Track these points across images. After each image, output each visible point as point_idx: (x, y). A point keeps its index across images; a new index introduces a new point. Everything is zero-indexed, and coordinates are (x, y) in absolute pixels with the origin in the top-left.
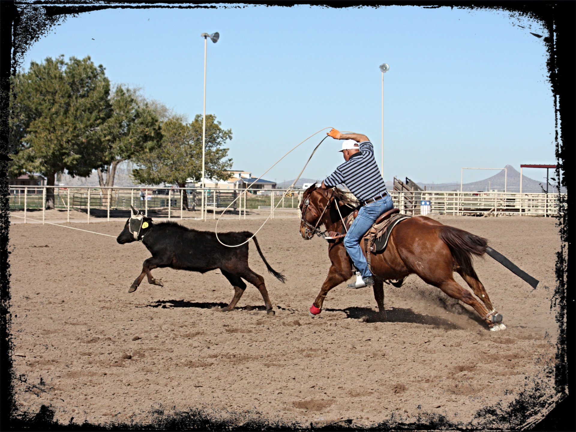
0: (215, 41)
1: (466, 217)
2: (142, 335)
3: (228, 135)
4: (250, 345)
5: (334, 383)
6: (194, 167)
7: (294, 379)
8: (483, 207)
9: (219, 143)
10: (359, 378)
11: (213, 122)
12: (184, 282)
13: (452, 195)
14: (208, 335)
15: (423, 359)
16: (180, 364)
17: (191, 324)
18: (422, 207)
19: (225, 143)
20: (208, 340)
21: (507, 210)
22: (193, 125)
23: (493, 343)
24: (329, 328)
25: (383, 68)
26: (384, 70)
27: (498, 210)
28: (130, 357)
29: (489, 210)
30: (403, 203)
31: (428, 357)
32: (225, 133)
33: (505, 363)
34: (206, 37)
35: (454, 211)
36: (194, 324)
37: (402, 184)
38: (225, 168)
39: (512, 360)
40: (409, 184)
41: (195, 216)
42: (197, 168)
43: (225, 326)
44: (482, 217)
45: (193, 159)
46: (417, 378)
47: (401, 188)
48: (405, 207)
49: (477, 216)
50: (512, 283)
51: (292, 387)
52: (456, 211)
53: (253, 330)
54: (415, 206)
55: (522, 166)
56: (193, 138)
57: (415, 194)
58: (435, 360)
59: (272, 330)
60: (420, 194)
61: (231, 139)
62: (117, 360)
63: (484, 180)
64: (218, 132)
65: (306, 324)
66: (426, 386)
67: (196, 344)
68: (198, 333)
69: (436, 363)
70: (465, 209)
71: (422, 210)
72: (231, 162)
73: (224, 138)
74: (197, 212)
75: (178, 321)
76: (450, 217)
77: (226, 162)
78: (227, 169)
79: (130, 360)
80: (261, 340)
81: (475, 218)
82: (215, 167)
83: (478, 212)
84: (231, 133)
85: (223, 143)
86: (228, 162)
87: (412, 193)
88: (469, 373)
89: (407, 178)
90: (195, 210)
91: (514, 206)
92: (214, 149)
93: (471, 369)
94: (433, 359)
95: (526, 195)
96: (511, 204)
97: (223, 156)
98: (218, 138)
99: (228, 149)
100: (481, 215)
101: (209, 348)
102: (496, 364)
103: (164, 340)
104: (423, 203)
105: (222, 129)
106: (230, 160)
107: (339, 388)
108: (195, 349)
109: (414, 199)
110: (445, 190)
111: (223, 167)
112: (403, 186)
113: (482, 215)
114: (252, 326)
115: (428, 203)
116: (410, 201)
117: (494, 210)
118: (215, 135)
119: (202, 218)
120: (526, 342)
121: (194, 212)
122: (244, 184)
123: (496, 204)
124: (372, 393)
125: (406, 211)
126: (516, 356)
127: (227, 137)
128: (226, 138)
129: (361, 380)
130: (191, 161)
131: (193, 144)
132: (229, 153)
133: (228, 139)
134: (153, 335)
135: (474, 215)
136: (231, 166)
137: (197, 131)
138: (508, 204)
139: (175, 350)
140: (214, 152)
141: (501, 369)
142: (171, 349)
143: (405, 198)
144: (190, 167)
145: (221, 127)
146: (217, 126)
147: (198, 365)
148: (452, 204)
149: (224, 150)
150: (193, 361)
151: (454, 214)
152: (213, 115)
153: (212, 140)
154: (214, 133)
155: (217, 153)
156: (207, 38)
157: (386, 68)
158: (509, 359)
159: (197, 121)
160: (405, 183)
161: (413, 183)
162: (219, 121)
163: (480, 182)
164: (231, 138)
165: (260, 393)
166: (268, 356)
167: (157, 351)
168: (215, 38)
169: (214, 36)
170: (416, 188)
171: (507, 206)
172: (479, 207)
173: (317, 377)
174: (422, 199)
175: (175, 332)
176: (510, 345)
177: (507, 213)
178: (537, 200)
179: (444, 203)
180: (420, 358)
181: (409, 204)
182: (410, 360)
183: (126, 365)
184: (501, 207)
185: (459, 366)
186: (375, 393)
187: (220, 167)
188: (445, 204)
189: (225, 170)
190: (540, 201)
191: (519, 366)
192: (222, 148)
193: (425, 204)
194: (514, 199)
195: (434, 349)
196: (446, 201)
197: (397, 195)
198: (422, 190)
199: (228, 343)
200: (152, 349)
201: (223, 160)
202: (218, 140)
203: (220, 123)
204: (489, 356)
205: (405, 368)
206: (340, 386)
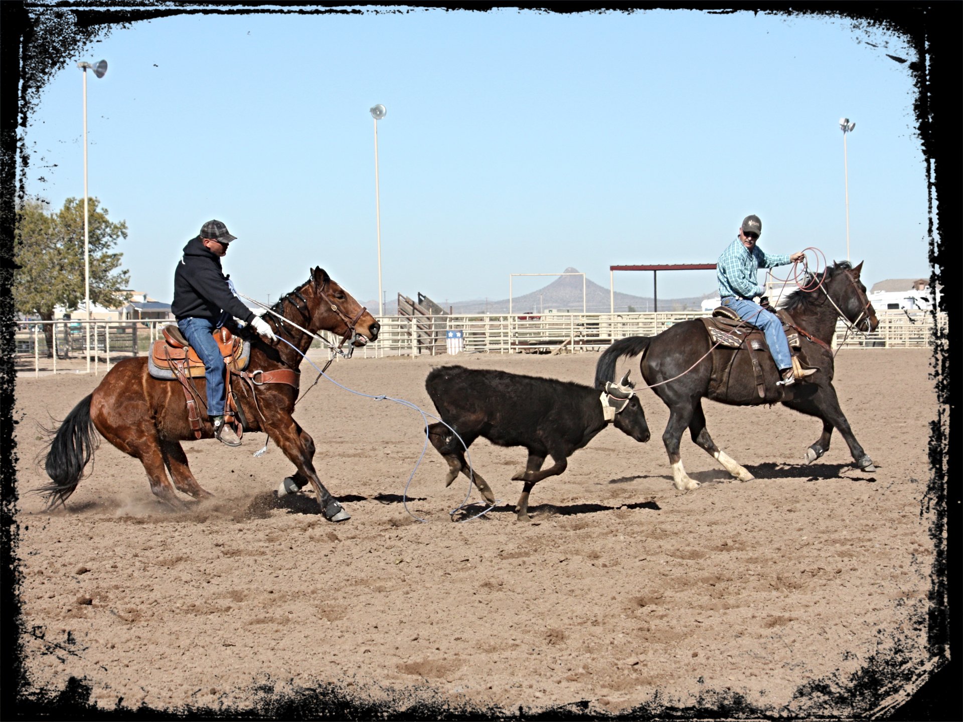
0: (100, 75)
1: (524, 356)
2: (88, 566)
3: (120, 230)
4: (275, 575)
5: (446, 632)
6: (67, 285)
7: (376, 627)
8: (547, 339)
9: (106, 245)
10: (480, 622)
11: (94, 211)
12: (113, 476)
13: (497, 319)
14: (197, 562)
15: (569, 587)
16: (178, 611)
17: (160, 544)
18: (448, 341)
19: (115, 244)
20: (202, 569)
21: (588, 342)
22: (62, 216)
23: (672, 559)
24: (389, 543)
25: (377, 112)
26: (378, 115)
27: (577, 343)
28: (89, 602)
29: (561, 342)
30: (414, 336)
31: (575, 584)
32: (116, 227)
33: (708, 590)
34: (85, 68)
35: (502, 346)
36: (164, 543)
37: (413, 305)
38: (118, 286)
39: (717, 585)
40: (424, 303)
41: (70, 367)
42: (71, 287)
43: (217, 545)
44: (549, 355)
45: (64, 272)
46: (574, 619)
47: (411, 312)
48: (419, 342)
49: (541, 353)
50: (652, 460)
51: (382, 641)
52: (506, 347)
53: (267, 550)
54: (436, 340)
55: (613, 268)
56: (63, 238)
57: (435, 321)
58: (589, 590)
59: (299, 549)
60: (445, 320)
61: (125, 238)
62: (70, 608)
63: (531, 295)
64: (103, 227)
65: (348, 538)
66: (598, 632)
67: (185, 577)
68: (179, 559)
69: (593, 594)
70: (521, 343)
71: (448, 346)
72: (127, 275)
73: (115, 237)
74: (73, 360)
75: (136, 540)
76: (496, 357)
77: (119, 276)
78: (121, 288)
79: (90, 607)
80: (287, 567)
81: (538, 356)
82: (101, 285)
83: (543, 348)
84: (125, 227)
85: (112, 244)
86: (122, 276)
87: (428, 319)
88: (660, 608)
89: (419, 294)
90: (70, 358)
91: (598, 335)
92: (98, 255)
93: (657, 601)
94: (586, 588)
95: (619, 316)
96: (595, 332)
97: (114, 266)
98: (104, 236)
99: (122, 254)
100: (548, 352)
101: (209, 582)
102: (693, 591)
103: (130, 571)
104: (451, 335)
105: (111, 221)
106: (125, 273)
107: (457, 639)
108: (187, 585)
109: (433, 329)
110: (465, 313)
111: (114, 284)
112: (415, 308)
113: (550, 352)
114: (261, 544)
115: (459, 334)
116: (426, 333)
117: (569, 343)
118: (99, 232)
119: (88, 371)
120: (725, 556)
121: (68, 360)
122: (136, 312)
123: (572, 334)
124: (517, 645)
125: (420, 349)
126: (719, 579)
127: (119, 233)
128: (118, 236)
129: (487, 625)
130: (61, 277)
131: (62, 247)
132: (122, 260)
133: (121, 238)
134: (108, 565)
135: (535, 353)
136: (127, 282)
137: (70, 226)
138: (590, 331)
139: (156, 587)
140: (98, 260)
141: (705, 600)
142: (149, 586)
143: (418, 327)
144: (61, 286)
145: (109, 218)
146: (101, 217)
147: (205, 610)
148: (498, 335)
149: (115, 255)
150: (197, 603)
151: (502, 351)
152: (94, 198)
153: (95, 240)
154: (98, 228)
155: (104, 262)
156: (87, 70)
157: (381, 112)
158: (711, 582)
159: (68, 209)
160: (416, 300)
161: (431, 302)
162: (105, 207)
163: (525, 297)
164: (125, 235)
165: (334, 653)
166: (313, 592)
167: (127, 591)
168: (100, 70)
169: (99, 67)
170: (436, 309)
171: (588, 335)
172: (542, 339)
173: (412, 623)
174: (448, 329)
175: (140, 559)
176: (701, 561)
177: (589, 347)
178: (638, 323)
179: (484, 334)
180: (564, 587)
181: (424, 337)
182: (551, 591)
183: (89, 615)
184: (581, 338)
185: (636, 598)
186: (523, 646)
187: (110, 284)
188: (487, 335)
189: (118, 290)
190: (641, 325)
191: (730, 594)
192: (110, 252)
193: (455, 336)
194: (597, 324)
195: (580, 571)
196: (488, 331)
197: (406, 323)
198: (448, 314)
199: (237, 573)
200: (117, 587)
201: (113, 273)
202: (104, 240)
203: (106, 211)
204: (673, 579)
205: (547, 604)
206: (457, 636)
